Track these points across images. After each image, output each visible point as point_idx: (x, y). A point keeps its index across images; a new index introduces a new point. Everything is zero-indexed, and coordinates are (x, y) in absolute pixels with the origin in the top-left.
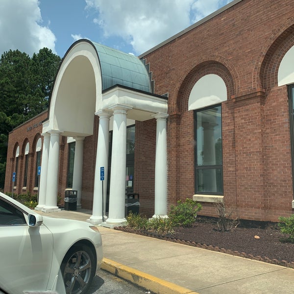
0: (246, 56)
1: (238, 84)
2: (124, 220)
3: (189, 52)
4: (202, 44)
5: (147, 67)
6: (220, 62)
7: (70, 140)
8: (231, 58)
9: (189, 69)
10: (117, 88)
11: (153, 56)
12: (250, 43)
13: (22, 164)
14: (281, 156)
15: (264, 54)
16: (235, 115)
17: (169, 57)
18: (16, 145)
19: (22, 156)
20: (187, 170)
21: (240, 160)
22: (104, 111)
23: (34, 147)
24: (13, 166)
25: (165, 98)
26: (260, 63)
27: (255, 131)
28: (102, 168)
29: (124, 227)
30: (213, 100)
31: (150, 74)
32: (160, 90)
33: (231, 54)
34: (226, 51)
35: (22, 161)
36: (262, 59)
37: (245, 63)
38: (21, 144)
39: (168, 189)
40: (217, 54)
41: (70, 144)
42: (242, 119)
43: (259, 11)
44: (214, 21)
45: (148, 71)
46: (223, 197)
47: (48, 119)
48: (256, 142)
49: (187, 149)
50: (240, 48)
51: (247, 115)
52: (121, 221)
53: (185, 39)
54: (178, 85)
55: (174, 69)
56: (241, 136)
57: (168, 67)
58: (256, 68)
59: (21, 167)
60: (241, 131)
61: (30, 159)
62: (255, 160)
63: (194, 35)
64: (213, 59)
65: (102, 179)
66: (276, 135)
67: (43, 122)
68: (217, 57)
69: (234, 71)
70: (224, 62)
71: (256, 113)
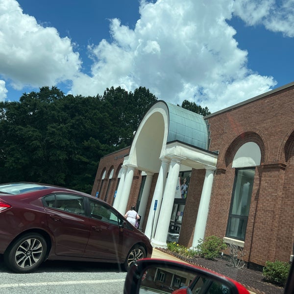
0: (277, 134)
1: (268, 154)
2: (165, 244)
3: (239, 121)
4: (249, 117)
5: (208, 126)
6: (259, 134)
7: (143, 173)
8: (267, 133)
9: (236, 134)
10: (177, 143)
11: (213, 119)
12: (281, 125)
13: (105, 186)
14: (289, 218)
15: (289, 135)
16: (262, 179)
17: (225, 122)
18: (104, 169)
19: (106, 179)
20: (223, 216)
21: (259, 215)
22: (166, 157)
23: (117, 173)
24: (98, 186)
25: (216, 154)
26: (285, 142)
27: (273, 194)
28: (156, 201)
29: (163, 249)
30: (250, 163)
31: (209, 132)
32: (214, 147)
33: (267, 130)
34: (264, 127)
35: (106, 184)
36: (287, 138)
37: (275, 139)
38: (108, 169)
39: (206, 229)
40: (257, 127)
41: (143, 176)
42: (266, 182)
43: (291, 101)
44: (260, 102)
45: (208, 130)
46: (243, 242)
47: (128, 155)
48: (272, 203)
49: (226, 198)
50: (274, 126)
51: (270, 180)
52: (162, 245)
53: (239, 111)
54: (227, 146)
55: (226, 133)
56: (263, 196)
57: (223, 130)
58: (281, 145)
59: (105, 188)
60: (264, 192)
61: (112, 183)
62: (269, 217)
63: (245, 109)
64: (254, 131)
65: (155, 209)
66: (288, 201)
67: (125, 156)
68: (258, 130)
69: (267, 143)
70: (262, 135)
71: (276, 180)
